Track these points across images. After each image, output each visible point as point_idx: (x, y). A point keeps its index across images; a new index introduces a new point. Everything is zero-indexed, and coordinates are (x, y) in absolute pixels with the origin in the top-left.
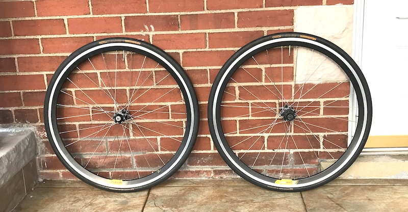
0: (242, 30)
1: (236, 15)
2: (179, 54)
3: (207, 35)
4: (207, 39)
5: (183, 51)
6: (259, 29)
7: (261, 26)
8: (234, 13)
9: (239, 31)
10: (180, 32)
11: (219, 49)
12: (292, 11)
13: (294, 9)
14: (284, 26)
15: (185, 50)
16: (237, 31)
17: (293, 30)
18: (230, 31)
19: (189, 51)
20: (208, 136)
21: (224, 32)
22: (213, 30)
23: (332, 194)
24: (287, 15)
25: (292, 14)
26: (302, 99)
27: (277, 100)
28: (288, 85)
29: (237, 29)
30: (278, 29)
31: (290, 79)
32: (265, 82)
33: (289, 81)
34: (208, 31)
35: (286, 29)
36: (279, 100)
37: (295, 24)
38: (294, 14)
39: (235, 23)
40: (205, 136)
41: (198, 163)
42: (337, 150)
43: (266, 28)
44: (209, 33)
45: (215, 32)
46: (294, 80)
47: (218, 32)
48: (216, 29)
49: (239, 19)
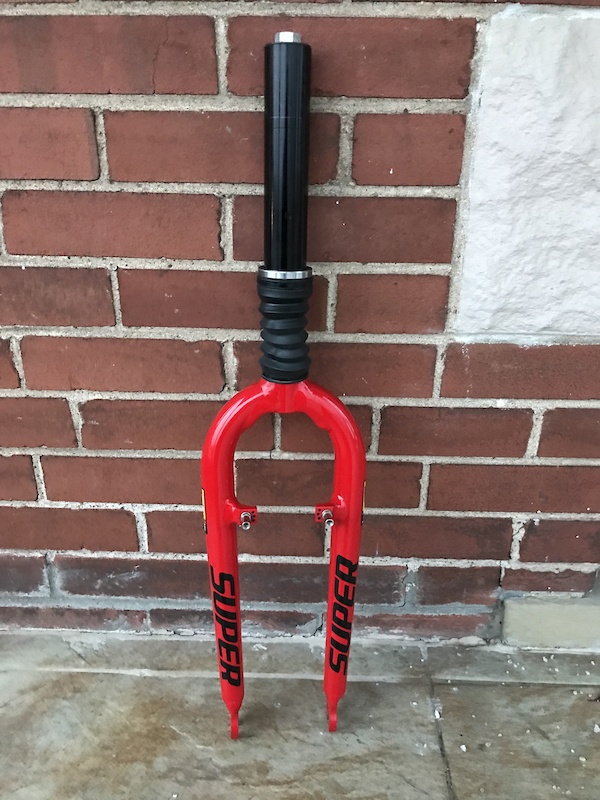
1: (222, 29)
3: (101, 120)
4: (102, 140)
5: (3, 186)
6: (319, 106)
8: (210, 22)
9: (237, 108)
11: (152, 188)
12: (467, 32)
13: (478, 16)
14: (428, 98)
15: (11, 186)
16: (229, 109)
17: (463, 118)
18: (197, 109)
19: (28, 188)
20: (128, 507)
21: (172, 109)
22: (122, 98)
23: (548, 738)
24: (445, 43)
25: (470, 45)
26: (468, 400)
27: (375, 399)
28: (423, 346)
29: (228, 101)
30: (401, 110)
31: (433, 326)
32: (337, 331)
33: (429, 330)
34: (100, 102)
35: (433, 112)
36: (382, 399)
37: (475, 94)
38: (474, 42)
39: (217, 70)
40: (117, 506)
41: (97, 587)
42: (563, 567)
43: (352, 102)
44: (107, 113)
45: (132, 108)
46: (447, 330)
47: (145, 108)
48: (136, 97)
49: (233, 51)
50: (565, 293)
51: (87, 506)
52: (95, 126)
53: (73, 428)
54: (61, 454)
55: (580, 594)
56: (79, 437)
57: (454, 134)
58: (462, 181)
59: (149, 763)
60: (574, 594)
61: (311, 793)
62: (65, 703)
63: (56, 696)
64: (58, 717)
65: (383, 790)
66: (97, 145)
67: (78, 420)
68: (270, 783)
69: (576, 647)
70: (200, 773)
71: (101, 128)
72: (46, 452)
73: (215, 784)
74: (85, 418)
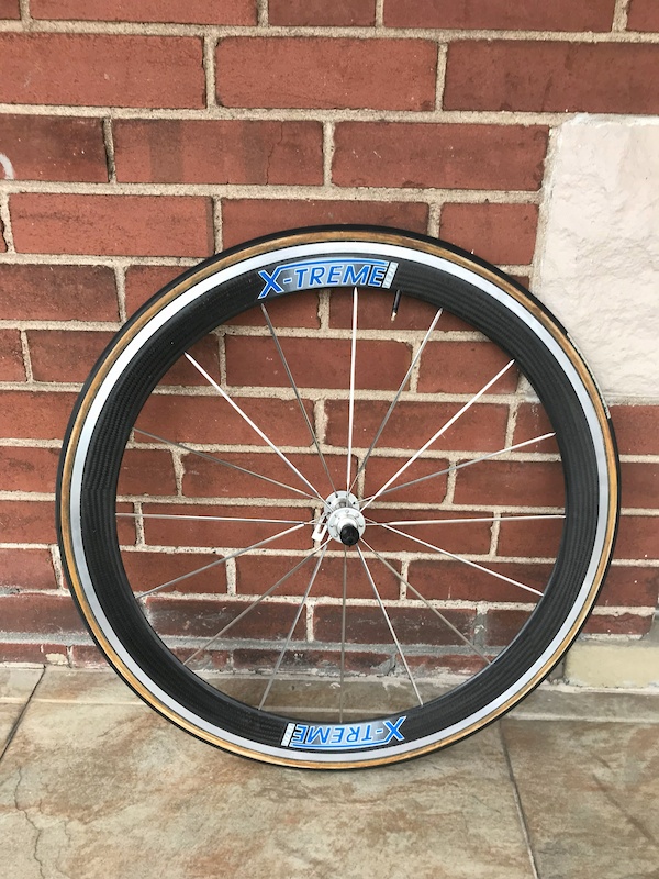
0: (350, 195)
1: (329, 131)
2: (110, 272)
3: (218, 206)
4: (219, 223)
5: (128, 262)
6: (410, 195)
7: (421, 186)
8: (320, 126)
9: (338, 197)
10: (113, 188)
12: (542, 135)
13: (551, 123)
14: (507, 190)
15: (135, 261)
16: (331, 198)
17: (537, 207)
18: (303, 198)
19: (150, 263)
20: (219, 551)
21: (282, 197)
22: (239, 187)
23: (608, 766)
24: (522, 145)
25: (543, 147)
26: (536, 454)
27: (452, 453)
28: (497, 406)
29: (331, 191)
30: (482, 200)
31: (506, 388)
32: (419, 391)
33: (503, 391)
34: (220, 191)
35: (511, 202)
36: (458, 453)
37: (547, 187)
38: (547, 145)
39: (323, 164)
40: (209, 550)
41: (186, 628)
42: (622, 610)
43: (440, 192)
44: (224, 201)
45: (247, 196)
46: (519, 391)
47: (258, 196)
48: (250, 187)
49: (338, 149)
50: (625, 359)
51: (181, 550)
52: (213, 211)
53: (174, 477)
54: (160, 501)
55: (638, 637)
56: (180, 486)
57: (528, 221)
58: (535, 261)
59: (244, 785)
60: (633, 637)
61: (393, 810)
62: (161, 732)
63: (152, 726)
64: (155, 744)
65: (458, 808)
66: (214, 227)
67: (180, 470)
68: (355, 801)
69: (635, 686)
70: (291, 792)
71: (218, 213)
72: (147, 499)
73: (305, 802)
74: (186, 468)
